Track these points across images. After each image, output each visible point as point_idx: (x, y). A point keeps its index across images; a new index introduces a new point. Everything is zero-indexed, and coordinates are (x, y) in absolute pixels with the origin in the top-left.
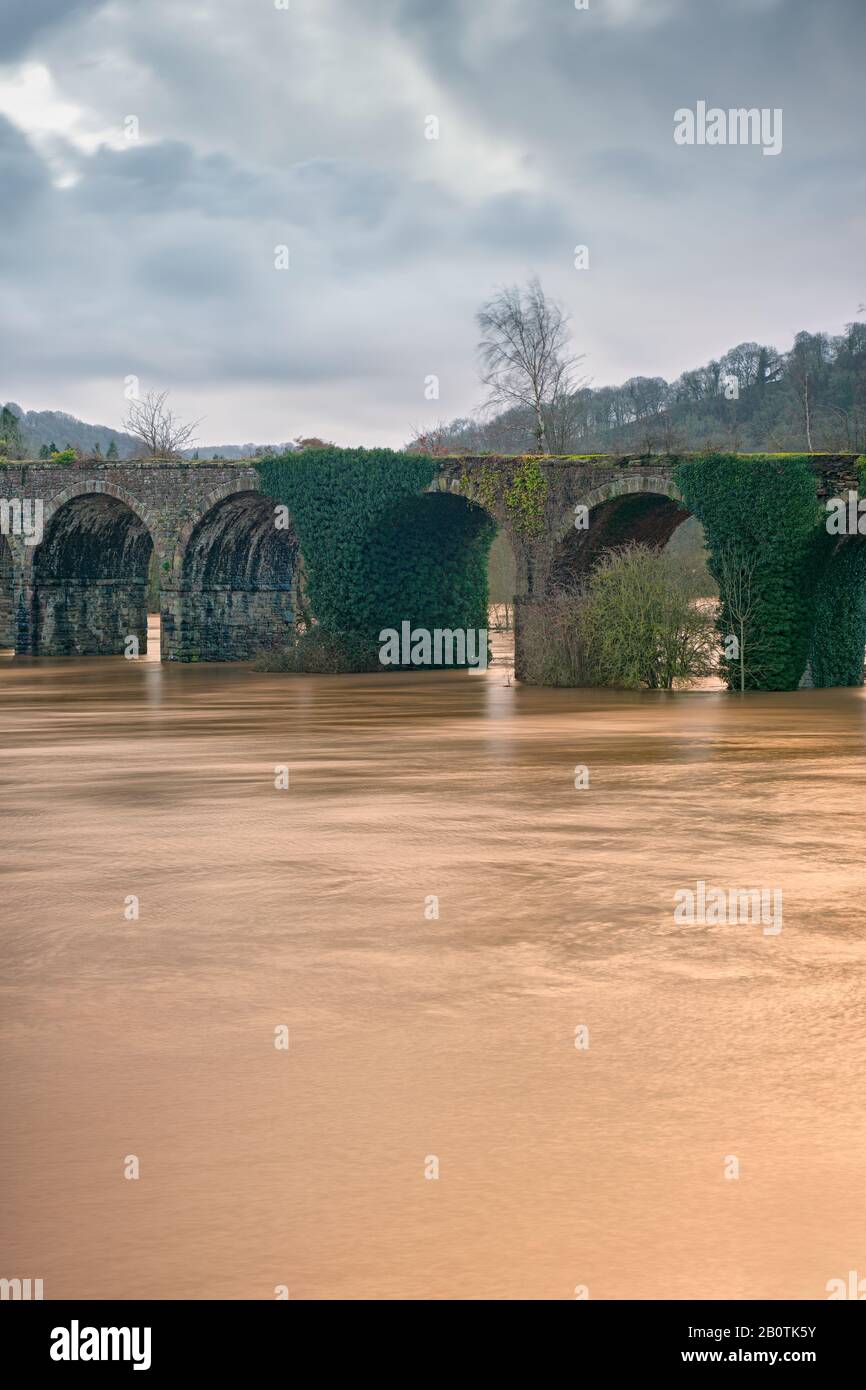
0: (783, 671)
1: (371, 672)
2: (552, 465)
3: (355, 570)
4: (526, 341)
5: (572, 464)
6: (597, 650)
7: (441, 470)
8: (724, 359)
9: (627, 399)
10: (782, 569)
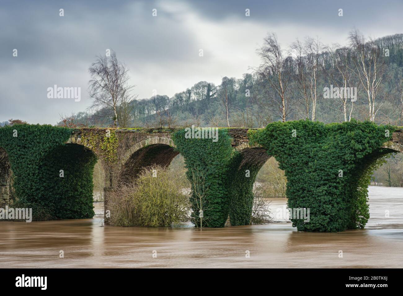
0: (218, 219)
1: (42, 221)
2: (120, 132)
3: (35, 177)
4: (110, 80)
5: (129, 132)
6: (140, 211)
7: (73, 134)
8: (193, 88)
9: (152, 104)
10: (217, 176)
